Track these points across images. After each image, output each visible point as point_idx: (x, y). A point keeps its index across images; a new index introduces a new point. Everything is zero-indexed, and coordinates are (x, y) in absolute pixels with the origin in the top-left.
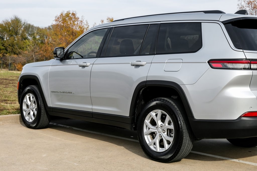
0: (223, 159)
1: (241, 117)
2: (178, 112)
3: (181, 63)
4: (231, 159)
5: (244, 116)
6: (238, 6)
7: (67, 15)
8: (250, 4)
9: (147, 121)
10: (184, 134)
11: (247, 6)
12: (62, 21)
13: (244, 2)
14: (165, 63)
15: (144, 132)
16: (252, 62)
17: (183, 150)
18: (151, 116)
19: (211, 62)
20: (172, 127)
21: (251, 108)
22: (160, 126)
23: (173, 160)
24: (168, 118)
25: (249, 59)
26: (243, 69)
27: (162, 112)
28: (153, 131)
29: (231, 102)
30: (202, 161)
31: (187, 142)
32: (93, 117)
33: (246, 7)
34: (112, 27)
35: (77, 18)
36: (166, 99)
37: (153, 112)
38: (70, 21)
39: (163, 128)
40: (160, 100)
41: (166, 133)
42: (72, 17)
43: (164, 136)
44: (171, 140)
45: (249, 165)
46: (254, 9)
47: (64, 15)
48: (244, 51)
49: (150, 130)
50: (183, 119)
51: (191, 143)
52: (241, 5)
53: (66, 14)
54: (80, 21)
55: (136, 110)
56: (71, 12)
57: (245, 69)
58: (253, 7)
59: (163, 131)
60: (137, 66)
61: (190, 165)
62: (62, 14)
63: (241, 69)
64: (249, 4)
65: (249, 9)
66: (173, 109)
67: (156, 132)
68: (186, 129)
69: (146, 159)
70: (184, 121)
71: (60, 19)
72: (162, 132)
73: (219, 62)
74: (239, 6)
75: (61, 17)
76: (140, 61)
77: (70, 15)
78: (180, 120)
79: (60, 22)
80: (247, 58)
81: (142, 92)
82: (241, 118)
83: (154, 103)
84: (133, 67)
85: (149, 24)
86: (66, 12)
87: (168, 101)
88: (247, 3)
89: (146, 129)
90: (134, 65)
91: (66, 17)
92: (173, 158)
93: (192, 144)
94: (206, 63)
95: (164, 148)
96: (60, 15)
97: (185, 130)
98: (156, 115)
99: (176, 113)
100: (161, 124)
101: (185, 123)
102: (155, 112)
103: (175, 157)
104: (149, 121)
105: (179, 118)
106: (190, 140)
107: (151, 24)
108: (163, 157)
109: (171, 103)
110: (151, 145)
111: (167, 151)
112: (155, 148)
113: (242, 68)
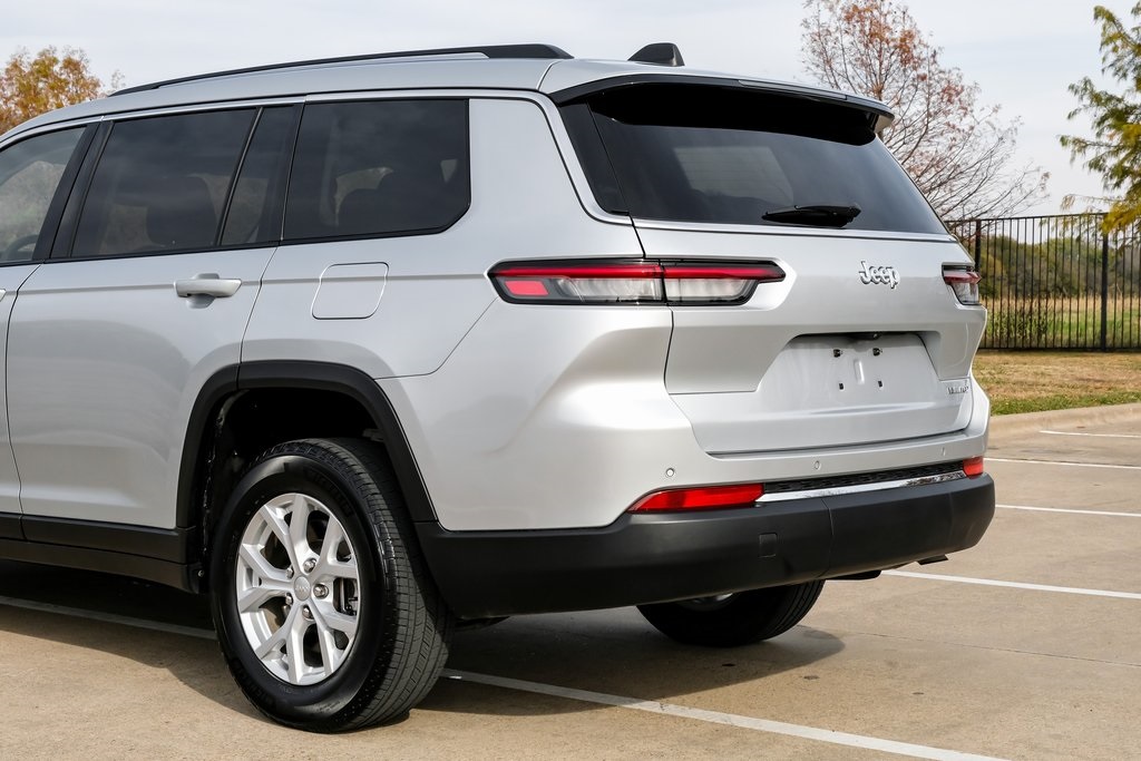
0: (600, 701)
1: (628, 512)
2: (375, 502)
3: (381, 278)
4: (631, 702)
5: (641, 511)
6: (804, 30)
7: (44, 67)
8: (856, 18)
9: (251, 549)
10: (403, 598)
11: (843, 27)
12: (16, 99)
13: (831, 9)
14: (316, 280)
15: (239, 599)
16: (668, 271)
17: (399, 672)
18: (265, 524)
19: (501, 273)
20: (351, 569)
21: (670, 472)
22: (302, 569)
23: (359, 719)
24: (335, 530)
25: (658, 260)
26: (639, 301)
27: (310, 506)
28: (278, 590)
29: (587, 447)
30: (501, 717)
31: (419, 634)
32: (26, 540)
33: (838, 35)
34: (102, 119)
35: (89, 81)
36: (324, 443)
37: (275, 505)
38: (57, 96)
39: (316, 576)
40: (301, 450)
41: (330, 599)
42: (63, 77)
43: (323, 610)
44: (350, 626)
45: (696, 723)
46: (871, 42)
47: (27, 70)
48: (636, 225)
49: (264, 586)
50: (396, 531)
51: (438, 637)
52: (819, 26)
53: (36, 63)
54: (103, 94)
55: (205, 497)
56: (61, 57)
57: (646, 301)
58: (868, 32)
59: (318, 589)
60: (204, 298)
61: (440, 738)
62: (15, 66)
63: (629, 302)
64: (848, 19)
65: (852, 40)
66: (354, 490)
67: (290, 595)
68: (411, 576)
69: (250, 719)
70: (400, 543)
71: (5, 87)
72: (313, 596)
73: (532, 271)
74: (808, 27)
75: (10, 78)
76: (216, 277)
77: (56, 68)
78: (383, 540)
79: (7, 100)
80: (650, 252)
81: (228, 416)
82: (629, 518)
83: (276, 464)
84: (188, 302)
85: (259, 107)
86: (34, 57)
87: (335, 454)
88: (844, 15)
89: (247, 585)
90: (189, 295)
91: (38, 80)
92: (359, 711)
93: (443, 640)
94: (482, 276)
95: (322, 665)
96: (7, 71)
97: (403, 582)
98: (288, 519)
99: (365, 507)
100: (311, 560)
101: (407, 548)
102: (284, 507)
103: (366, 703)
104: (261, 546)
105: (380, 528)
106: (432, 625)
107: (265, 107)
108: (315, 708)
109: (346, 464)
110: (269, 653)
111: (335, 678)
112: (286, 667)
113: (636, 298)
